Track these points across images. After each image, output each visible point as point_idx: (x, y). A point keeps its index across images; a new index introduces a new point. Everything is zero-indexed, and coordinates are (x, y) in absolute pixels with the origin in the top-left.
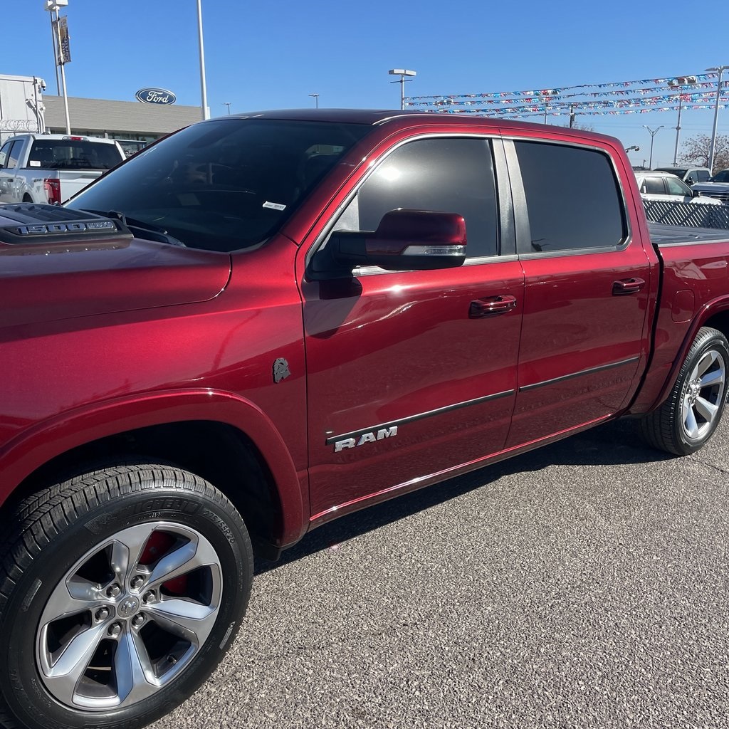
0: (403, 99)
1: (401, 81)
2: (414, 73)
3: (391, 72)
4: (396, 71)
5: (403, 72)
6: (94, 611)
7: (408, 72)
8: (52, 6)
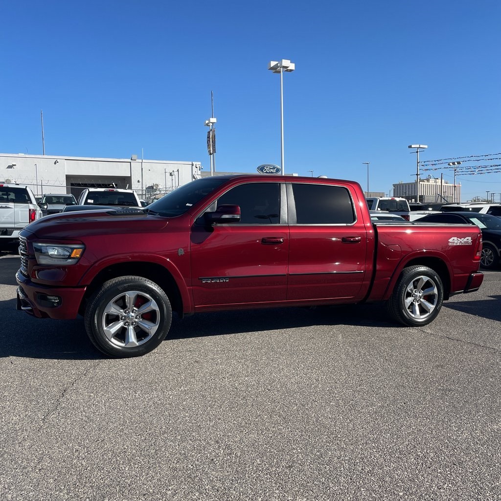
0: (418, 163)
1: (417, 152)
2: (426, 147)
3: (410, 147)
4: (413, 146)
5: (418, 146)
6: (120, 316)
7: (421, 146)
8: (208, 123)
